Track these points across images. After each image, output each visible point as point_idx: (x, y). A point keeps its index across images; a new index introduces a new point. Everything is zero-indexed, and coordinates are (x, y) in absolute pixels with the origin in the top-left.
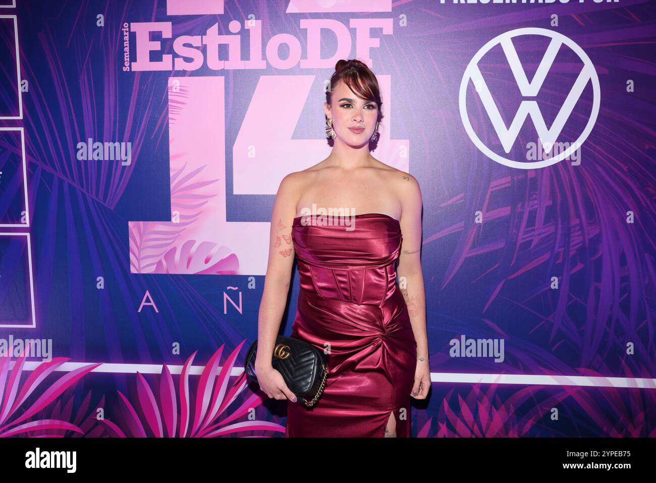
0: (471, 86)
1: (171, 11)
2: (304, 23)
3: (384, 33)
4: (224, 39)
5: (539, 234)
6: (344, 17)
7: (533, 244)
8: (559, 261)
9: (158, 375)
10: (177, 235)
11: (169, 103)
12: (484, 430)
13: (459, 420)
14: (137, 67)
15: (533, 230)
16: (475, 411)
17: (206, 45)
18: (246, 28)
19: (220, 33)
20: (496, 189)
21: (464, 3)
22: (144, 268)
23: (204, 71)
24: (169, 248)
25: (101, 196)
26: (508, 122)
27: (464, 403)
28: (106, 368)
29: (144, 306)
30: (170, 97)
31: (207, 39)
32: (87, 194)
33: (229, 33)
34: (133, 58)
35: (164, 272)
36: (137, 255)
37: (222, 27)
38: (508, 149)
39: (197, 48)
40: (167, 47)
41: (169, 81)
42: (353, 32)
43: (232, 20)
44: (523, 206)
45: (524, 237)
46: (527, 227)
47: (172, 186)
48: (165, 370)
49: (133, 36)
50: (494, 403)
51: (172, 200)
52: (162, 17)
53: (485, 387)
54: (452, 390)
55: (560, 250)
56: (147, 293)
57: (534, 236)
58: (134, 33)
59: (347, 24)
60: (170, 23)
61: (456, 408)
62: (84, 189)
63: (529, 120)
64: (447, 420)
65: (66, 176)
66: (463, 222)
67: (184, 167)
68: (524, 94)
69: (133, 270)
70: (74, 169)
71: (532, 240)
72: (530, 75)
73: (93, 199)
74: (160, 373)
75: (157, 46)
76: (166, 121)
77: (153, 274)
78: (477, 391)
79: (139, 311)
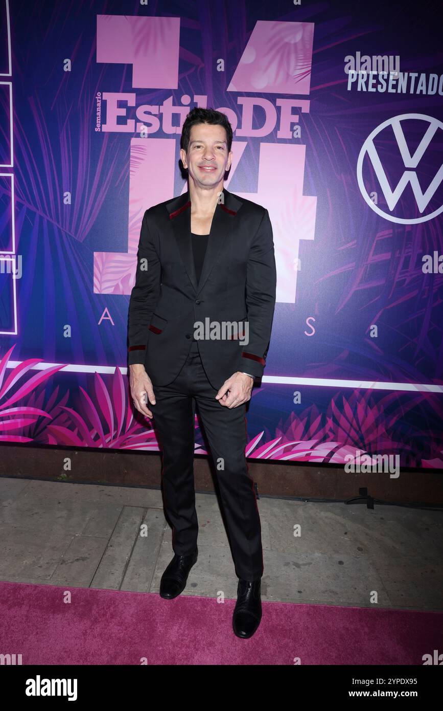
0: (367, 157)
1: (135, 85)
2: (240, 100)
3: (302, 112)
4: (177, 110)
5: (411, 275)
6: (272, 97)
7: (406, 282)
8: (425, 296)
9: (111, 375)
10: (132, 264)
11: (131, 159)
12: (360, 423)
13: (342, 415)
14: (106, 128)
15: (407, 272)
16: (355, 410)
17: (162, 113)
18: (195, 101)
19: (174, 104)
20: (380, 238)
21: (366, 90)
22: (104, 289)
23: (160, 134)
24: (125, 274)
25: (73, 230)
26: (393, 186)
27: (347, 403)
28: (71, 368)
29: (103, 320)
30: (131, 154)
31: (163, 109)
32: (61, 229)
33: (181, 105)
34: (104, 121)
35: (121, 293)
36: (100, 280)
37: (176, 100)
38: (391, 208)
39: (155, 115)
40: (131, 113)
41: (131, 141)
42: (278, 109)
43: (184, 95)
44: (400, 253)
45: (400, 276)
46: (402, 269)
47: (130, 224)
48: (117, 371)
49: (104, 103)
50: (369, 404)
51: (130, 236)
52: (128, 89)
53: (363, 391)
54: (339, 393)
55: (426, 288)
56: (106, 310)
57: (406, 276)
58: (106, 101)
59: (274, 102)
60: (135, 94)
61: (340, 406)
62: (59, 225)
63: (409, 186)
64: (334, 416)
65: (46, 214)
66: (354, 263)
67: (140, 211)
68: (407, 165)
69: (96, 291)
70: (52, 208)
71: (405, 280)
72: (412, 151)
73: (66, 233)
74: (113, 373)
75: (123, 112)
76: (128, 173)
77: (111, 295)
78: (357, 394)
79: (99, 324)
